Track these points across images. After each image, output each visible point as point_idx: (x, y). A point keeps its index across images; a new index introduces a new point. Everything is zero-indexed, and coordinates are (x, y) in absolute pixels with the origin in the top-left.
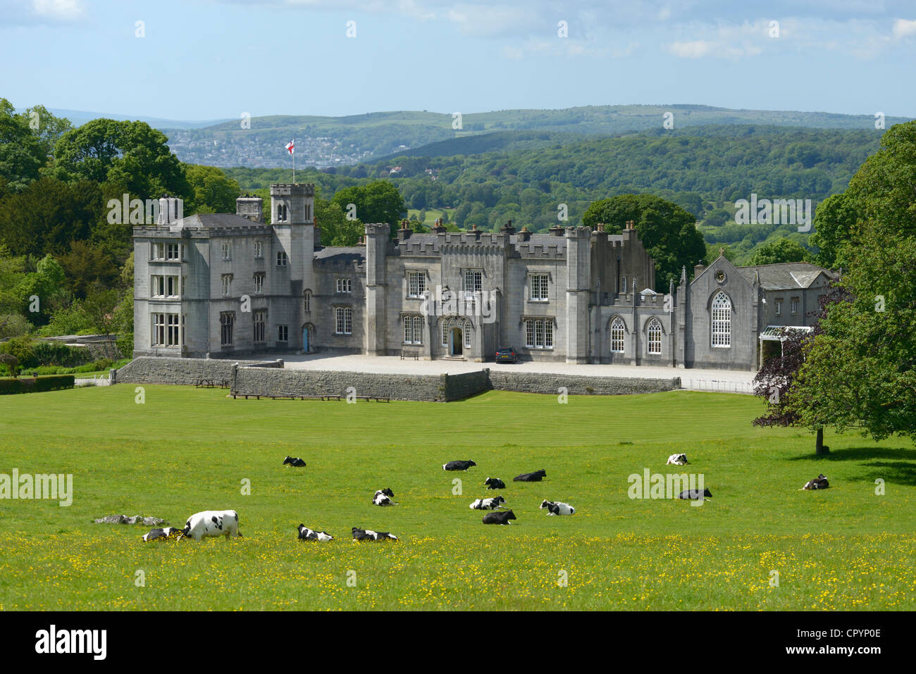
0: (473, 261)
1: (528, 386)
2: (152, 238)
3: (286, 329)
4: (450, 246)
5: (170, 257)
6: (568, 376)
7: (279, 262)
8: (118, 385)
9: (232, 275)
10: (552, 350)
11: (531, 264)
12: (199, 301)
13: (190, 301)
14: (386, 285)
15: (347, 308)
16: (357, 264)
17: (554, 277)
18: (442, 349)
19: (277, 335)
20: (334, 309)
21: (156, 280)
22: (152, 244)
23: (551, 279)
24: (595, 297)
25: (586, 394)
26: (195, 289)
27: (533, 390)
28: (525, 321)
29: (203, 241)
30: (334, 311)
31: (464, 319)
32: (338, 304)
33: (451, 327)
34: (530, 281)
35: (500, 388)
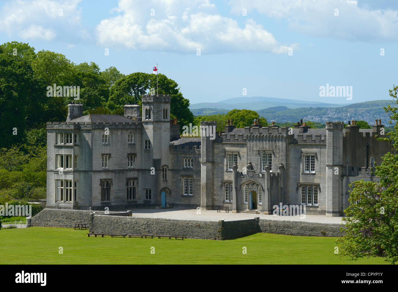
0: (266, 145)
1: (284, 230)
2: (57, 130)
3: (150, 191)
4: (253, 135)
5: (67, 142)
6: (309, 223)
7: (146, 147)
8: (31, 228)
9: (110, 154)
10: (318, 207)
11: (304, 148)
12: (85, 172)
13: (80, 172)
14: (213, 162)
15: (190, 178)
16: (196, 148)
17: (318, 156)
18: (244, 205)
19: (145, 196)
20: (182, 178)
21: (59, 158)
22: (57, 134)
23: (317, 158)
24: (346, 170)
25: (321, 236)
26: (83, 164)
27: (287, 233)
28: (300, 187)
29: (88, 131)
30: (182, 180)
31: (258, 185)
32: (184, 175)
33: (250, 190)
34: (304, 159)
35: (265, 231)
